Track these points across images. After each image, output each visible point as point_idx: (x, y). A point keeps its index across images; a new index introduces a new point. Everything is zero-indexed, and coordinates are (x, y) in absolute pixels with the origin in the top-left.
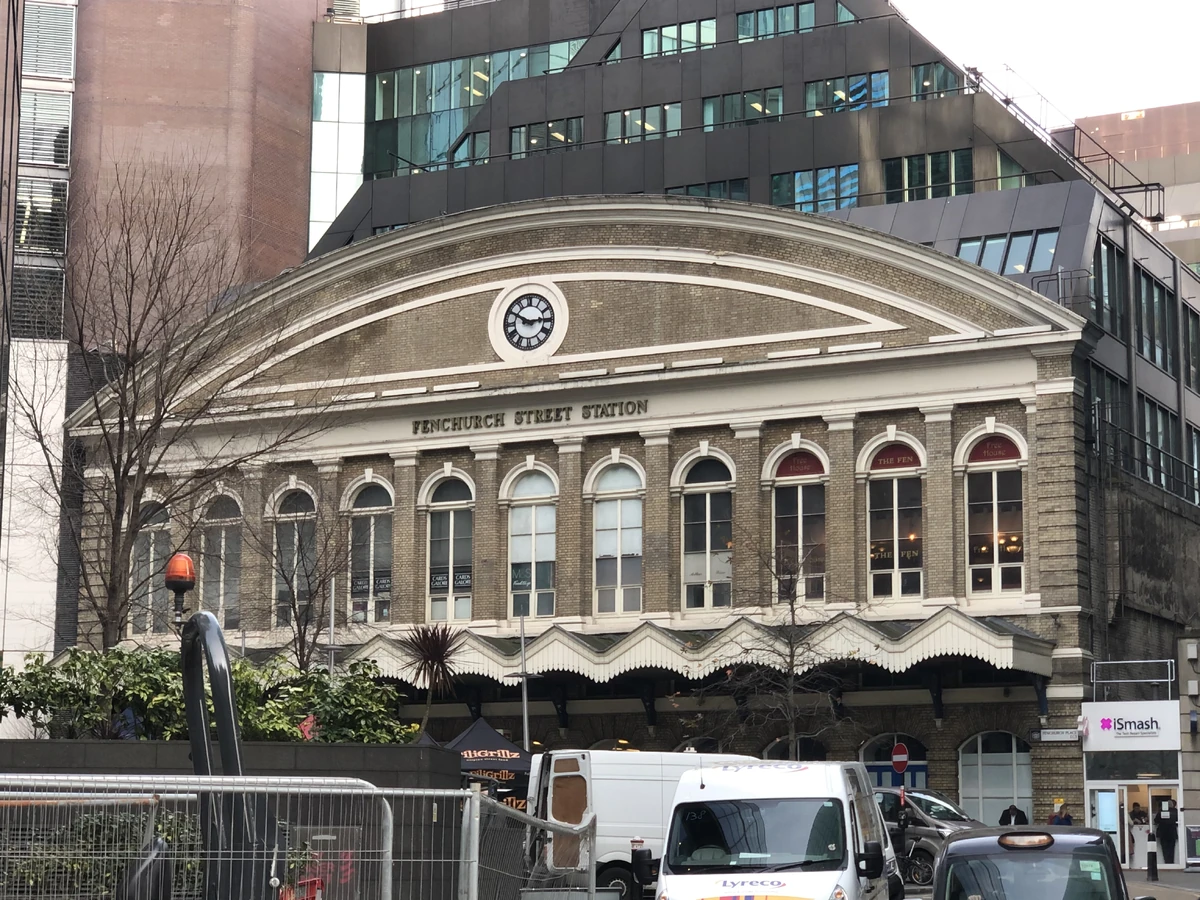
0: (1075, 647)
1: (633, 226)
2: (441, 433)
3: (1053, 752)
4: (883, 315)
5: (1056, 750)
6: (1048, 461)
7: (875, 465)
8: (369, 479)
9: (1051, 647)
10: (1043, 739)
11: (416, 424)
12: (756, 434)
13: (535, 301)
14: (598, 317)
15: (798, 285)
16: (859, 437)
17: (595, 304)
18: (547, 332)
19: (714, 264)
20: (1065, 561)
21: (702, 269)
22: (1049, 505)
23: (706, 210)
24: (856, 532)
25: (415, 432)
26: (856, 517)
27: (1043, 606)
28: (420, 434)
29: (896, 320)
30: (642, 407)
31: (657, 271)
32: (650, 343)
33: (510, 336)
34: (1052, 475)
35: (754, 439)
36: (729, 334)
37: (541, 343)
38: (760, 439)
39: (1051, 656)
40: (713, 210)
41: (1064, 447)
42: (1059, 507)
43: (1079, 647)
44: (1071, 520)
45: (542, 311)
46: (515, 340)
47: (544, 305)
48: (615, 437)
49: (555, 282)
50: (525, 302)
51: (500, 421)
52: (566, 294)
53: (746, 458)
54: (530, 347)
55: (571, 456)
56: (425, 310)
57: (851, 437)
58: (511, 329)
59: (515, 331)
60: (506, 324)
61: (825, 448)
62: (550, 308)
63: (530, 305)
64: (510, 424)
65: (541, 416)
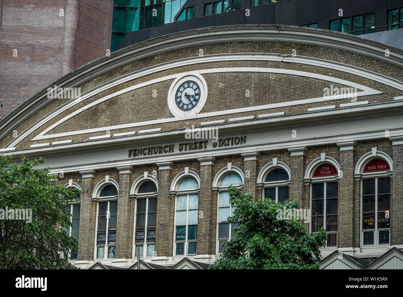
1: (241, 42)
2: (142, 156)
4: (370, 86)
7: (366, 170)
8: (107, 181)
11: (130, 151)
12: (302, 153)
13: (191, 85)
14: (222, 92)
15: (325, 72)
16: (356, 155)
17: (221, 85)
18: (197, 101)
19: (282, 62)
21: (276, 65)
23: (278, 32)
24: (354, 208)
25: (130, 156)
26: (354, 199)
28: (132, 157)
29: (377, 89)
30: (243, 140)
31: (253, 66)
32: (248, 105)
33: (178, 103)
35: (301, 156)
36: (289, 99)
37: (193, 107)
38: (304, 156)
40: (282, 32)
45: (195, 90)
46: (181, 105)
47: (195, 87)
48: (230, 158)
49: (201, 74)
50: (186, 85)
51: (171, 149)
52: (207, 80)
53: (296, 167)
54: (188, 109)
55: (206, 168)
56: (137, 91)
57: (352, 154)
58: (179, 100)
59: (181, 101)
60: (177, 97)
61: (339, 161)
62: (198, 88)
63: (189, 87)
64: (177, 151)
65: (192, 146)
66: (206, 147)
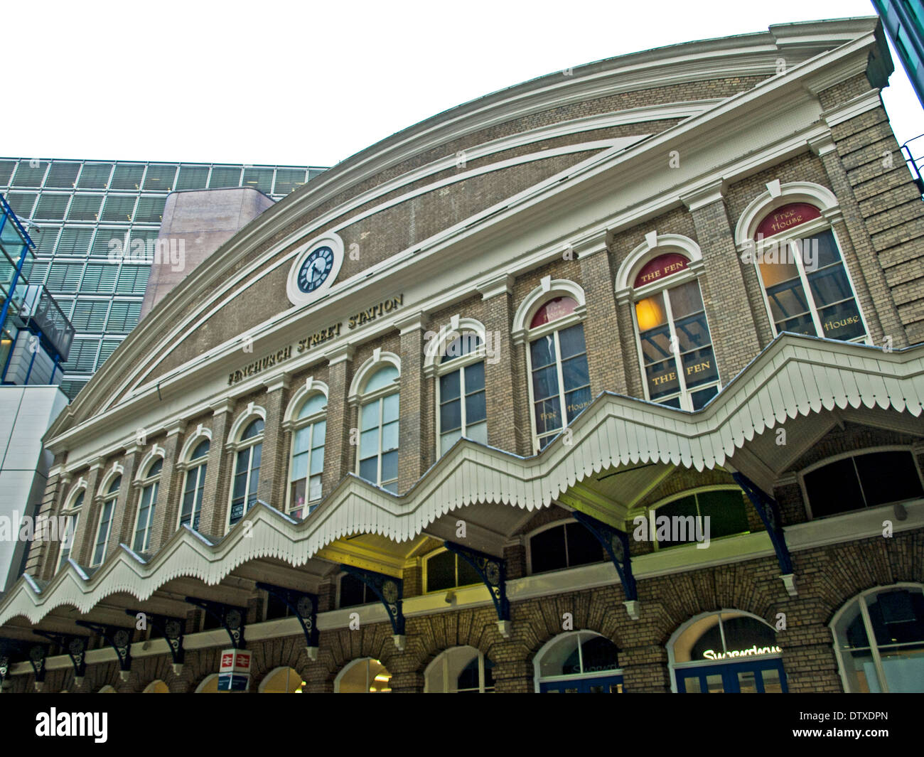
2: (247, 378)
4: (624, 135)
7: (638, 283)
8: (199, 434)
12: (504, 288)
13: (321, 253)
14: (366, 244)
15: (536, 146)
16: (614, 259)
17: (365, 235)
18: (328, 272)
22: (890, 238)
25: (230, 383)
26: (623, 340)
28: (233, 384)
29: (640, 133)
30: (399, 301)
31: (413, 189)
33: (301, 285)
35: (502, 294)
37: (323, 281)
38: (509, 293)
45: (326, 258)
46: (305, 287)
47: (327, 253)
48: (378, 340)
49: (336, 232)
50: (314, 257)
51: (288, 355)
52: (342, 237)
53: (495, 315)
54: (315, 288)
55: (338, 366)
56: (249, 290)
57: (605, 256)
58: (302, 281)
59: (306, 281)
60: (300, 277)
61: (579, 281)
62: (331, 253)
63: (317, 257)
64: (295, 353)
65: (317, 339)
66: (338, 334)
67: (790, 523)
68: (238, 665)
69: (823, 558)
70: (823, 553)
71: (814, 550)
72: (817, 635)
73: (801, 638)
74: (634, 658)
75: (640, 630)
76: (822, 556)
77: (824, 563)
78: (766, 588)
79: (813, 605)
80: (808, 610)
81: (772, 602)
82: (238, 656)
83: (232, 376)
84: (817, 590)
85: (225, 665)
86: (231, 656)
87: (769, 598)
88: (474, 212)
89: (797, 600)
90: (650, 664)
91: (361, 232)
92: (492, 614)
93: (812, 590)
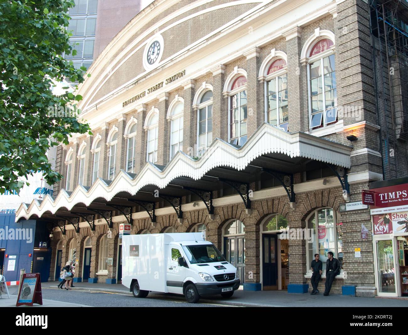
0: (364, 147)
2: (129, 105)
3: (354, 217)
5: (355, 216)
6: (343, 39)
9: (350, 150)
10: (347, 209)
12: (220, 71)
13: (156, 44)
14: (172, 42)
17: (171, 37)
18: (158, 54)
20: (356, 95)
22: (345, 65)
24: (259, 108)
25: (123, 107)
27: (345, 125)
30: (183, 74)
33: (148, 60)
34: (347, 46)
35: (220, 74)
37: (157, 59)
39: (349, 155)
41: (352, 29)
42: (351, 64)
43: (367, 147)
44: (358, 70)
45: (157, 47)
46: (150, 61)
49: (160, 34)
50: (153, 46)
51: (144, 95)
52: (163, 37)
53: (216, 84)
54: (153, 62)
55: (162, 103)
56: (129, 60)
57: (255, 60)
58: (149, 58)
60: (148, 56)
62: (159, 45)
64: (146, 95)
65: (154, 89)
66: (162, 86)
67: (296, 183)
68: (125, 229)
69: (304, 197)
70: (304, 195)
71: (302, 193)
72: (298, 224)
73: (294, 225)
74: (248, 229)
75: (251, 219)
76: (304, 196)
77: (304, 199)
78: (287, 206)
79: (299, 214)
80: (297, 215)
81: (288, 211)
82: (125, 226)
83: (124, 103)
84: (301, 208)
85: (121, 230)
86: (122, 226)
87: (287, 210)
88: (212, 30)
89: (295, 211)
90: (252, 231)
91: (170, 35)
92: (207, 212)
93: (299, 208)
